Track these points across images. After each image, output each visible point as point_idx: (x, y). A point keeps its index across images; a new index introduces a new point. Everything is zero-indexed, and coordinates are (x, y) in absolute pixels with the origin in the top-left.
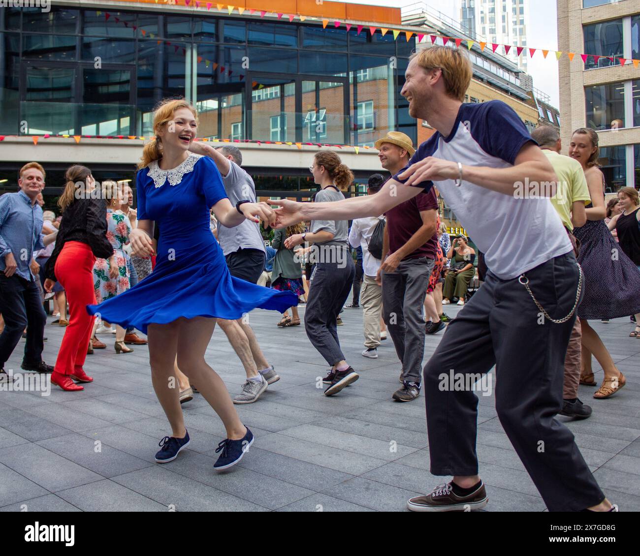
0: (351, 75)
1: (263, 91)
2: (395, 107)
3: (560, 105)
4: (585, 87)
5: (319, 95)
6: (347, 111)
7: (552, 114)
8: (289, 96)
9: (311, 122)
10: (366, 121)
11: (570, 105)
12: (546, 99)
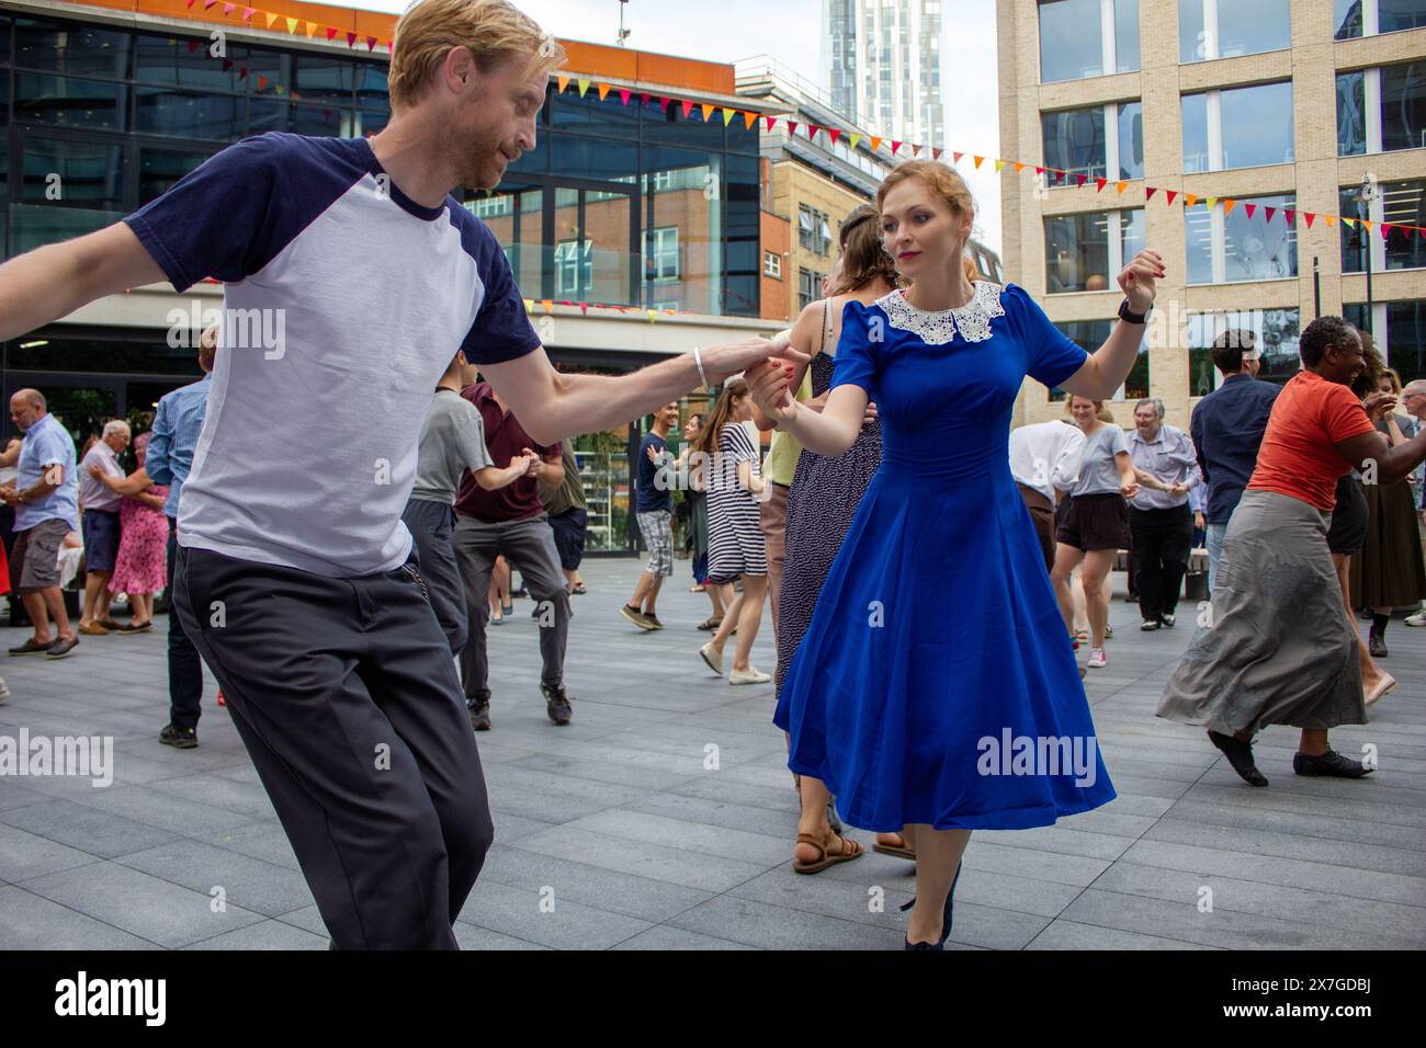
0: (645, 179)
1: (476, 205)
2: (722, 239)
3: (1004, 247)
4: (1045, 218)
5: (584, 212)
6: (635, 246)
7: (988, 261)
8: (529, 212)
9: (565, 263)
10: (664, 261)
11: (1020, 247)
12: (979, 236)
